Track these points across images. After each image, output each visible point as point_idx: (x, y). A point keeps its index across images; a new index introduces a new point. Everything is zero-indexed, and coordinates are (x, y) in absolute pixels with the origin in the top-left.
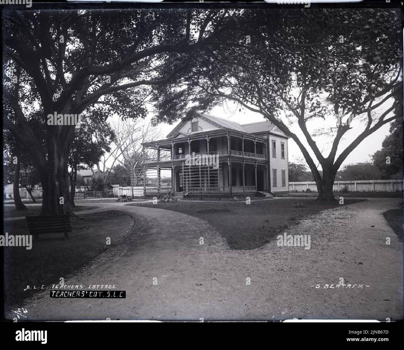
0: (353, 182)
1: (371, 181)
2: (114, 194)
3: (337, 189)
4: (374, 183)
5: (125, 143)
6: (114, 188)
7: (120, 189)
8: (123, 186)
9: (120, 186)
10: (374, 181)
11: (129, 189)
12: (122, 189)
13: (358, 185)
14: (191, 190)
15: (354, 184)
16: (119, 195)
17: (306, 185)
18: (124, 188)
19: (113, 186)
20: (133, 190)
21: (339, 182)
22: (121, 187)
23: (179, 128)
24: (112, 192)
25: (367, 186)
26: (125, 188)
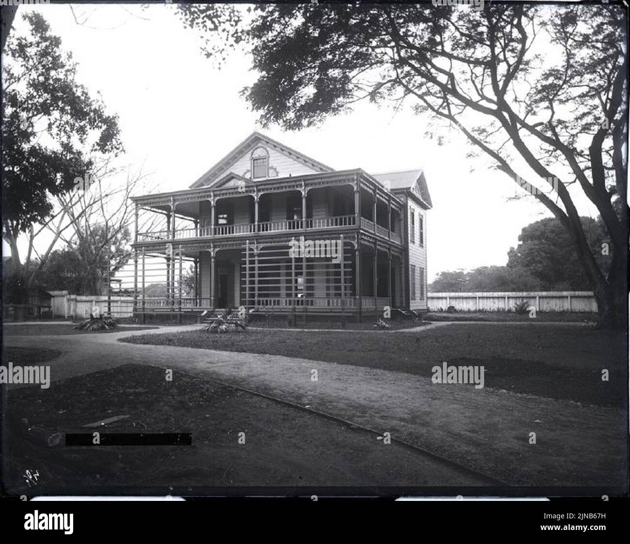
0: (532, 294)
1: (565, 293)
2: (51, 312)
3: (503, 306)
4: (571, 297)
5: (82, 200)
6: (52, 299)
7: (69, 300)
8: (79, 294)
9: (69, 294)
10: (569, 292)
11: (91, 301)
12: (76, 301)
13: (541, 300)
14: (259, 304)
15: (534, 298)
16: (66, 316)
17: (446, 298)
18: (79, 298)
19: (52, 293)
20: (109, 305)
21: (507, 293)
22: (73, 297)
23: (223, 169)
24: (50, 307)
25: (558, 301)
26: (84, 298)
